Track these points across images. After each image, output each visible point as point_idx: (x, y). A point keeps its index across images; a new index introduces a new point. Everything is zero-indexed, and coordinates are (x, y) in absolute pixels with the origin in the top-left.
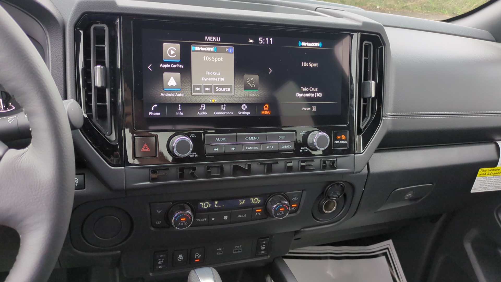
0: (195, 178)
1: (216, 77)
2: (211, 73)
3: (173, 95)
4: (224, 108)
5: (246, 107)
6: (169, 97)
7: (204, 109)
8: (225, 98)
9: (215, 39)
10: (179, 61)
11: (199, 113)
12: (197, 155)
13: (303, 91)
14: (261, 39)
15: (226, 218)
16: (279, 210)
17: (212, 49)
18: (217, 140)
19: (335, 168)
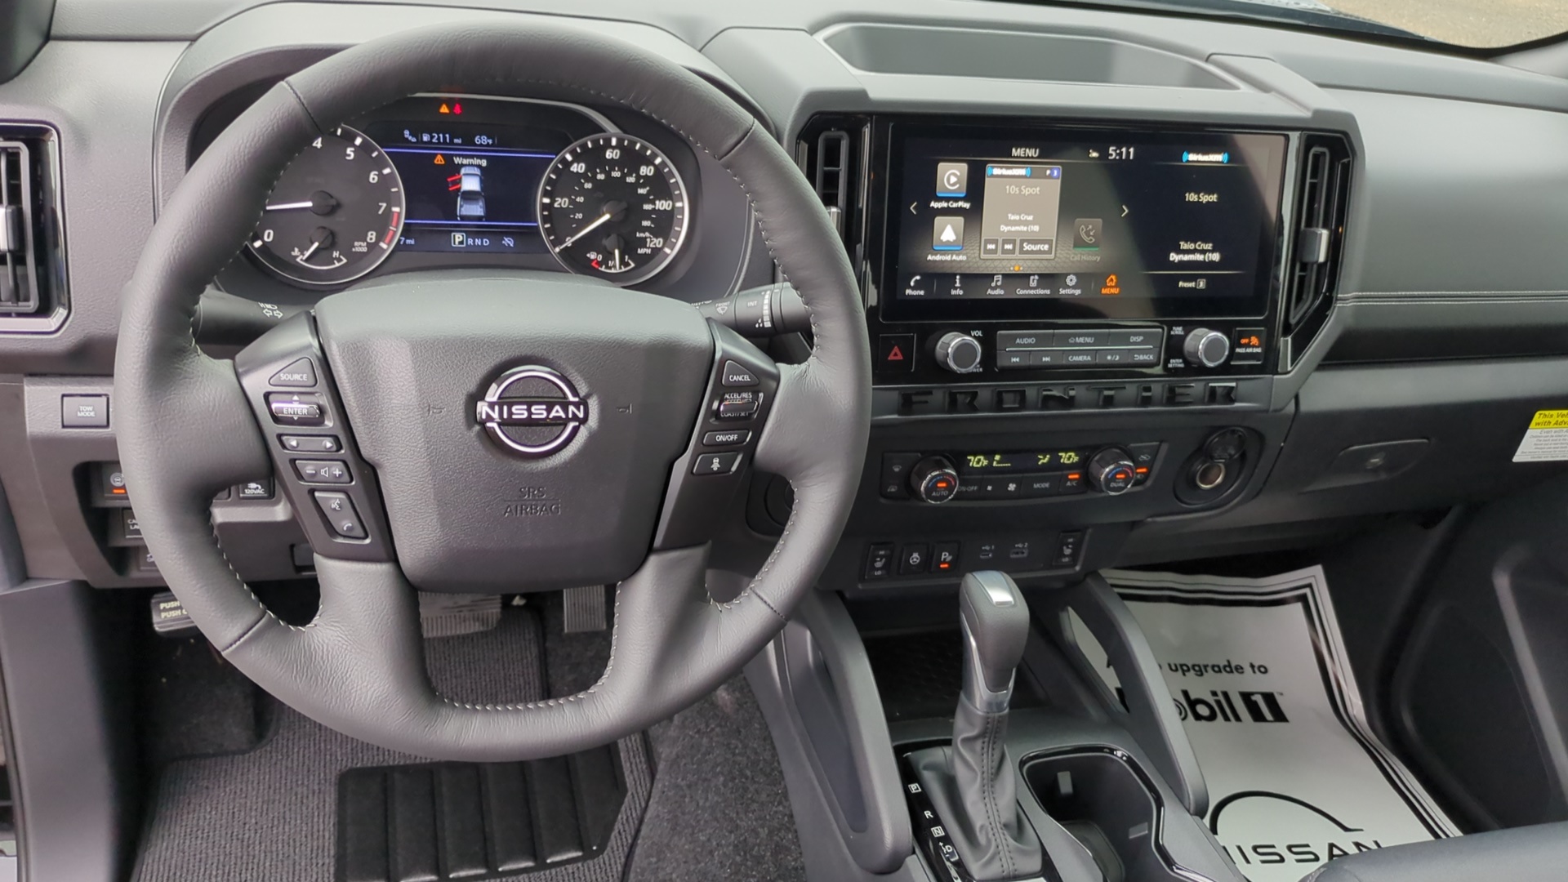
0: (976, 410)
1: (1026, 223)
2: (1017, 217)
3: (948, 258)
4: (1035, 281)
5: (1075, 280)
6: (941, 261)
7: (999, 283)
8: (1037, 263)
9: (1031, 152)
10: (963, 195)
11: (989, 292)
12: (981, 369)
13: (1183, 249)
14: (1113, 150)
15: (1012, 487)
16: (1114, 479)
17: (1022, 172)
18: (1019, 342)
19: (1233, 401)
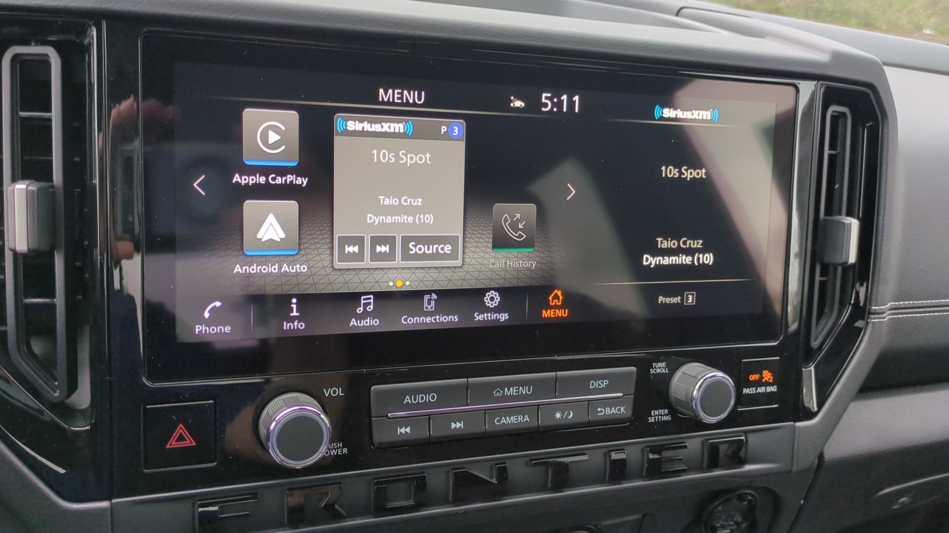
0: (338, 517)
1: (411, 211)
2: (394, 202)
3: (274, 269)
4: (433, 302)
5: (498, 299)
6: (260, 275)
7: (371, 308)
8: (434, 274)
9: (410, 96)
10: (294, 164)
11: (353, 322)
12: (345, 451)
13: (661, 248)
14: (546, 98)
17: (397, 127)
18: (409, 401)
19: (742, 462)
